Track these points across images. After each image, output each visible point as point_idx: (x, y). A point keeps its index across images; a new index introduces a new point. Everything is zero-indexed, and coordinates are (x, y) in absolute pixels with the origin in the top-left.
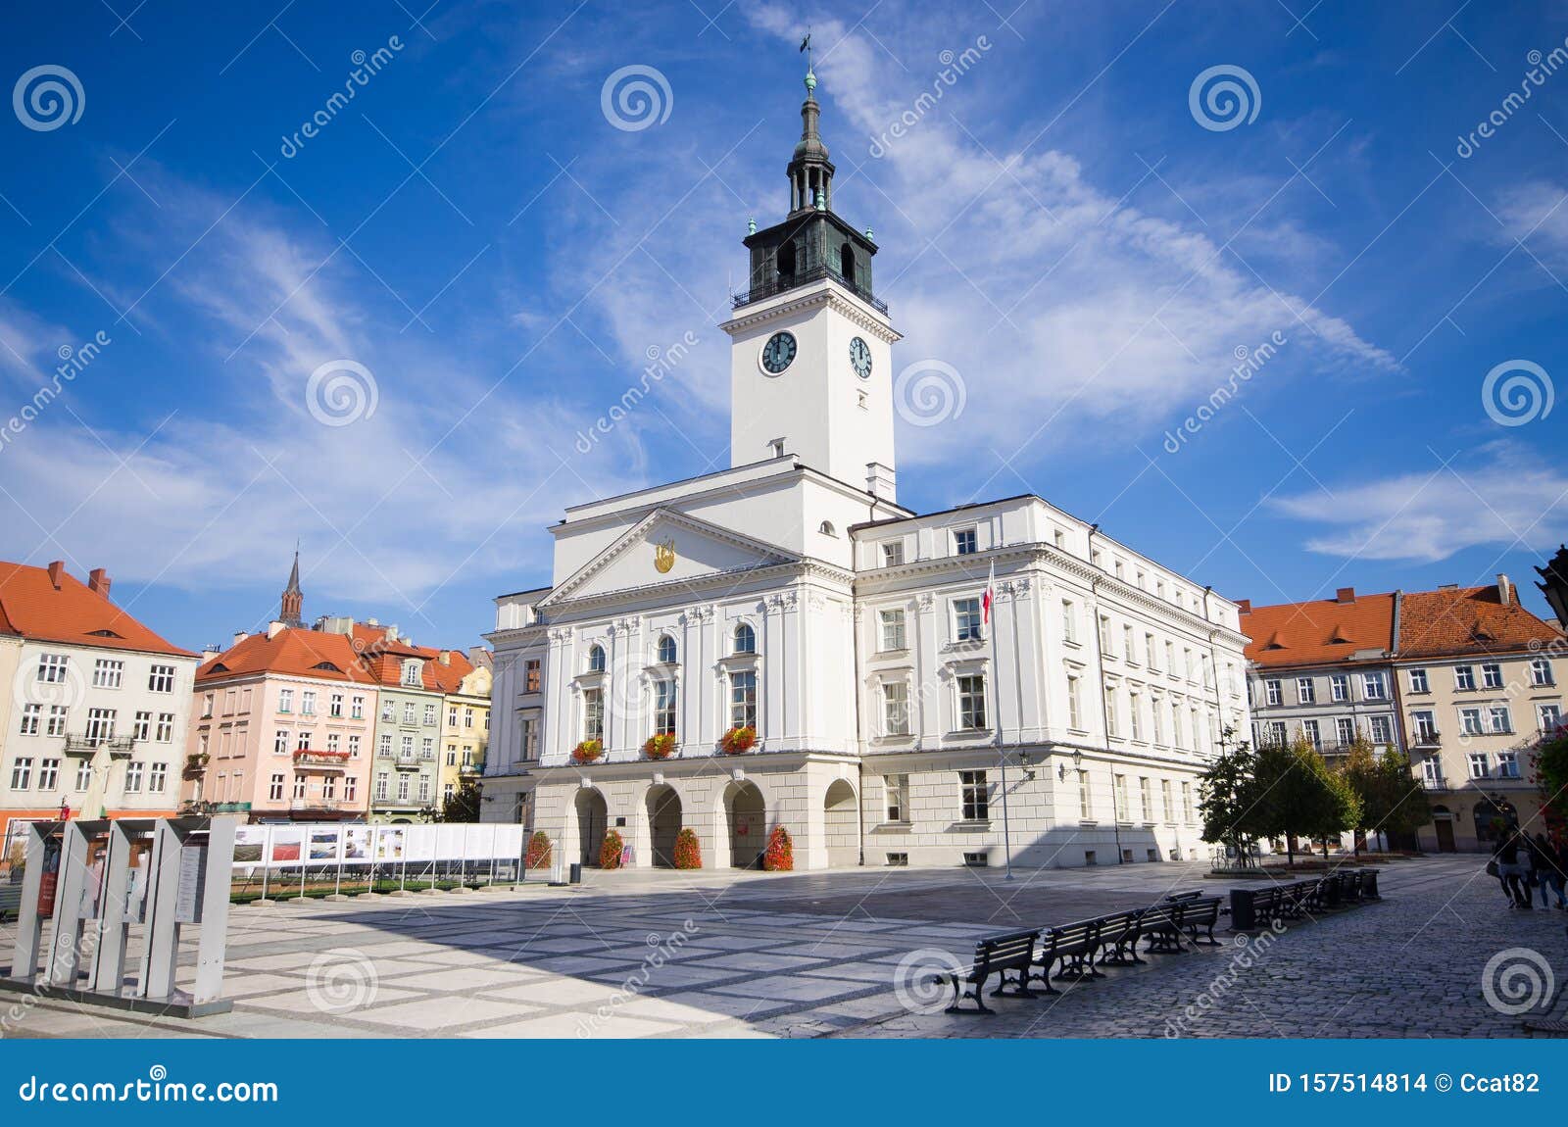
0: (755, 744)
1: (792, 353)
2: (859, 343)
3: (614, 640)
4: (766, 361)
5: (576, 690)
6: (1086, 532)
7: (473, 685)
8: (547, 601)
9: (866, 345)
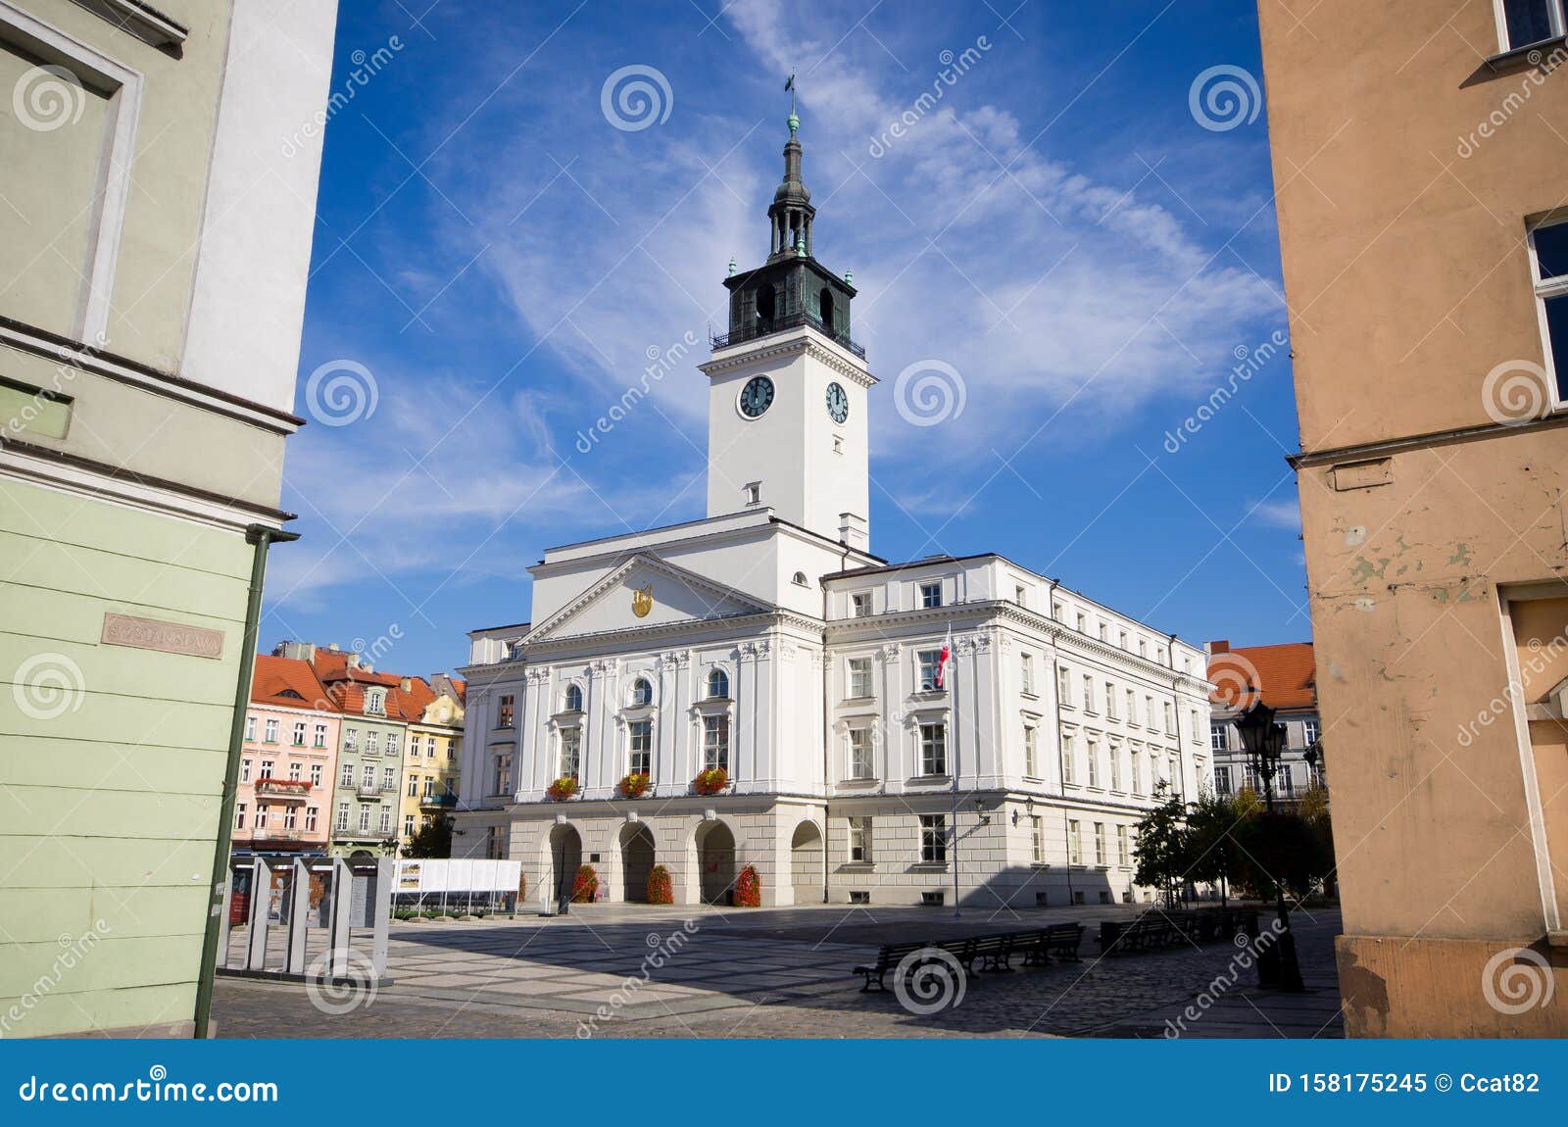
0: (726, 786)
1: (769, 398)
2: (837, 389)
3: (590, 680)
4: (744, 404)
5: (552, 728)
6: (1047, 587)
7: (435, 715)
8: (524, 641)
9: (843, 390)
